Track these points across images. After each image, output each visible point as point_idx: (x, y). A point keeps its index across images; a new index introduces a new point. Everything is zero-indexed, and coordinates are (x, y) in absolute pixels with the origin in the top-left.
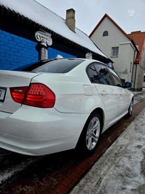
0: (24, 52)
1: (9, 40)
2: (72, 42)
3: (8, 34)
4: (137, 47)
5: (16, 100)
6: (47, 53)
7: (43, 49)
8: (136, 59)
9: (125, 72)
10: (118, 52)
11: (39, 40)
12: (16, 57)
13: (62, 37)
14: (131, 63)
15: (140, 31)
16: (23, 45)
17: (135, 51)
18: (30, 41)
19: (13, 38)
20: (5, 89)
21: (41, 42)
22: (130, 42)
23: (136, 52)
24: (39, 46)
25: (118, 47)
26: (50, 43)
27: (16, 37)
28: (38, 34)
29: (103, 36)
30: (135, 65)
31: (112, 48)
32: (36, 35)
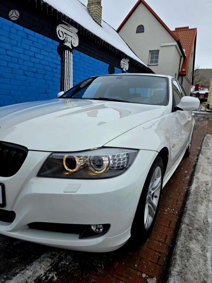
0: (42, 57)
1: (23, 38)
2: (104, 42)
4: (184, 50)
6: (72, 58)
7: (67, 52)
8: (182, 69)
10: (157, 58)
11: (61, 39)
12: (32, 65)
13: (92, 34)
14: (176, 74)
15: (188, 28)
16: (41, 46)
17: (181, 57)
19: (27, 34)
22: (176, 43)
23: (183, 59)
25: (158, 51)
26: (76, 43)
27: (31, 32)
28: (60, 29)
29: (137, 32)
30: (180, 78)
31: (150, 51)
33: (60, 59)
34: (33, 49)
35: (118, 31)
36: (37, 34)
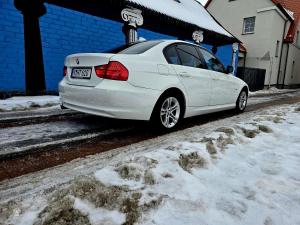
3: (90, 16)
4: (291, 14)
5: (100, 76)
8: (288, 35)
9: (267, 58)
10: (253, 25)
11: (126, 20)
14: (278, 42)
17: (286, 22)
18: (114, 22)
20: (91, 68)
21: (128, 22)
22: (275, 7)
23: (289, 24)
24: (127, 28)
25: (254, 18)
26: (141, 22)
28: (125, 13)
30: (285, 46)
31: (245, 19)
32: (122, 13)
33: (124, 36)
34: (101, 32)
35: (206, 7)
36: (104, 20)
